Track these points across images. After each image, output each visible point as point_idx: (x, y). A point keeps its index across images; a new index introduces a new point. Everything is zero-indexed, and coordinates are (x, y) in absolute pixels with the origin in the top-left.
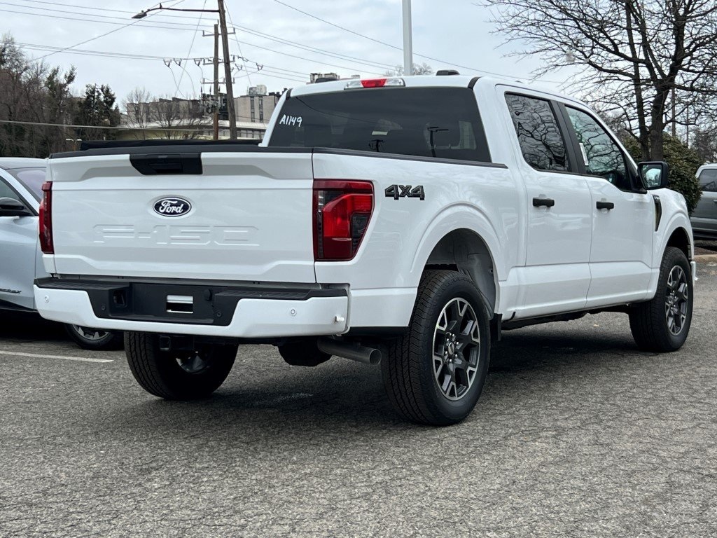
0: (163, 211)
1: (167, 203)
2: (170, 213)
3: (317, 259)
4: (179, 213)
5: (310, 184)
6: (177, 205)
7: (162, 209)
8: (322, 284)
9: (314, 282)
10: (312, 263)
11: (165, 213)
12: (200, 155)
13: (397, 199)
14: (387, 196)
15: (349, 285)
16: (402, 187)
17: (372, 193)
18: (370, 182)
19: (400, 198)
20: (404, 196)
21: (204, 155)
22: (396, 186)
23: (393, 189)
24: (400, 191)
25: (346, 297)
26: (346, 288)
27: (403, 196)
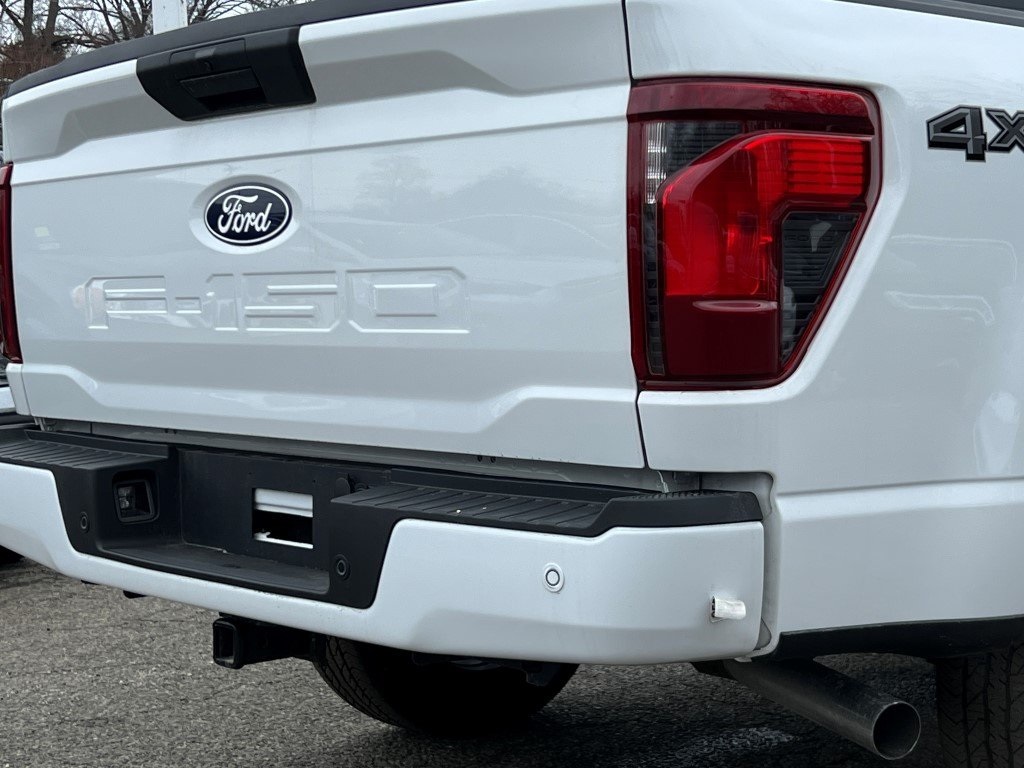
0: (224, 230)
1: (233, 201)
2: (242, 236)
3: (646, 380)
4: (262, 234)
5: (617, 100)
6: (256, 208)
7: (224, 224)
8: (669, 475)
9: (641, 465)
10: (627, 395)
11: (231, 234)
12: (296, 33)
13: (977, 156)
14: (933, 144)
15: (769, 477)
16: (998, 117)
17: (871, 132)
18: (866, 90)
19: (988, 155)
20: (1008, 150)
21: (308, 34)
22: (976, 112)
23: (961, 121)
24: (991, 130)
25: (759, 525)
26: (760, 490)
27: (1002, 146)
